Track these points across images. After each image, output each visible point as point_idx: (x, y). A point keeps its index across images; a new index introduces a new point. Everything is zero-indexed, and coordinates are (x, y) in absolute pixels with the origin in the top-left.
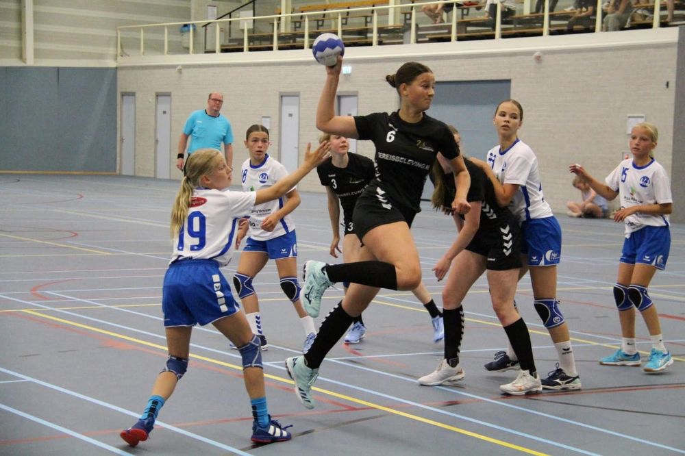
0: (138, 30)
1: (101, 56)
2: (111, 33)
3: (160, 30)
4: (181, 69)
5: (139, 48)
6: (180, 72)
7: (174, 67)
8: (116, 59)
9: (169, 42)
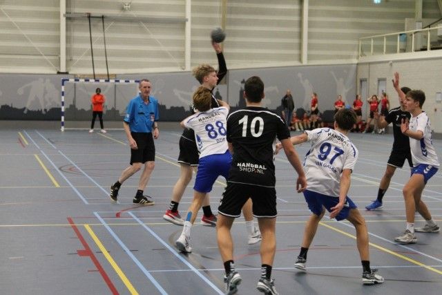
0: (370, 39)
1: (349, 57)
2: (355, 42)
3: (382, 39)
4: (391, 63)
5: (370, 51)
6: (391, 64)
7: (388, 62)
8: (358, 58)
9: (386, 46)
